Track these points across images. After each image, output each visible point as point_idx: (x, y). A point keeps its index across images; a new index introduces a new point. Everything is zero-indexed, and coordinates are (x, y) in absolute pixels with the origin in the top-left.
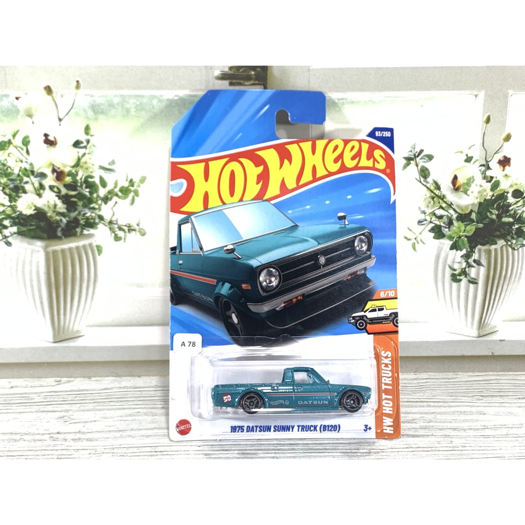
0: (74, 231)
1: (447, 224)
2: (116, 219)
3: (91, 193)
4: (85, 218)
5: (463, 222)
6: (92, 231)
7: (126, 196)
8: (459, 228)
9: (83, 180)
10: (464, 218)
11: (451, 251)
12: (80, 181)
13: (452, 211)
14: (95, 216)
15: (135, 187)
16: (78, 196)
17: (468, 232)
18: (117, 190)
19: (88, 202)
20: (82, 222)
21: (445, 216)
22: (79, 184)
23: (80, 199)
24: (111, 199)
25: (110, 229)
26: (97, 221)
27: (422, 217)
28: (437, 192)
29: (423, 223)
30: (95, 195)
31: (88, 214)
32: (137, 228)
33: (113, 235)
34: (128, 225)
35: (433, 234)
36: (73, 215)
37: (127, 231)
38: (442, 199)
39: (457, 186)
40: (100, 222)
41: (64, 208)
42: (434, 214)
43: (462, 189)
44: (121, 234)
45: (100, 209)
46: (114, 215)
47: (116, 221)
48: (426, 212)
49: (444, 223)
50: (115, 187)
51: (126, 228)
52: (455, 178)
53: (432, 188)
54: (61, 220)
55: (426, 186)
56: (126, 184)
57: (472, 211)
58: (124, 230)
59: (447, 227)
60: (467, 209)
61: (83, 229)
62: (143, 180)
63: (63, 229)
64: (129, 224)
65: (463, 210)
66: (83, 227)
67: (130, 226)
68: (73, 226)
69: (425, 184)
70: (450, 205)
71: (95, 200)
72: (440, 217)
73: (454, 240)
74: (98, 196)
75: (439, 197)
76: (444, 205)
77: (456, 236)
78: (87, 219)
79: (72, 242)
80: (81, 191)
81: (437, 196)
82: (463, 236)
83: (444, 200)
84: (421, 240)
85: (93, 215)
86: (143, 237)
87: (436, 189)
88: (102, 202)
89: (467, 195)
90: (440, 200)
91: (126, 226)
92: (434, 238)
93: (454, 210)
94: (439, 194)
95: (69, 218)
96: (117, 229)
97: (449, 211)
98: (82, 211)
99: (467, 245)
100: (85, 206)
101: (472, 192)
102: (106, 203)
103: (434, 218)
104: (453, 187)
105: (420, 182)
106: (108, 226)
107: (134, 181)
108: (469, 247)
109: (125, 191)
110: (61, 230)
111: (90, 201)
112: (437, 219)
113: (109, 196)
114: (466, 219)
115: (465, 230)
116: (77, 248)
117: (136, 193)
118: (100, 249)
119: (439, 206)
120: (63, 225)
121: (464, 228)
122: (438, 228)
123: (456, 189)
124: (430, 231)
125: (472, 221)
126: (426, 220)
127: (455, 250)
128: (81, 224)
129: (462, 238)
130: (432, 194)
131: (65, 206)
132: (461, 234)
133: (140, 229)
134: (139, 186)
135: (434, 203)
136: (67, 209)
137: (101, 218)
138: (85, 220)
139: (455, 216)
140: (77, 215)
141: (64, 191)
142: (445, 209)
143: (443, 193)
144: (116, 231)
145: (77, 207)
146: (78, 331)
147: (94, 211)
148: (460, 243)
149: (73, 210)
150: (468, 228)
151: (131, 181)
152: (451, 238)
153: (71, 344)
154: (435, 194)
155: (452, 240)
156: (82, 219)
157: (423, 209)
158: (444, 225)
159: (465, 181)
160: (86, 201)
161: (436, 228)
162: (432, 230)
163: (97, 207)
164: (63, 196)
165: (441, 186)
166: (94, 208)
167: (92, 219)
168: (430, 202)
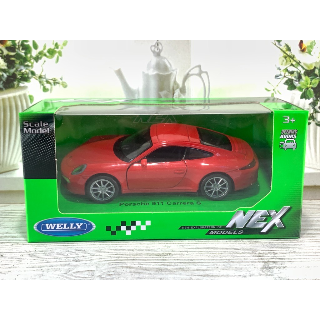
0: (12, 84)
1: (297, 78)
2: (44, 75)
3: (26, 54)
4: (21, 73)
5: (309, 76)
6: (26, 84)
7: (53, 56)
8: (307, 81)
9: (20, 43)
10: (310, 73)
11: (302, 99)
12: (18, 45)
13: (300, 68)
14: (29, 72)
15: (59, 49)
16: (16, 56)
17: (313, 84)
18: (45, 51)
19: (23, 61)
20: (18, 77)
21: (295, 71)
22: (17, 47)
23: (17, 59)
24: (41, 58)
25: (40, 82)
26: (30, 75)
27: (278, 73)
28: (288, 53)
29: (278, 77)
30: (29, 55)
31: (23, 71)
32: (60, 81)
33: (42, 87)
34: (53, 79)
35: (287, 86)
36: (12, 71)
37: (53, 84)
38: (293, 58)
39: (303, 48)
40: (32, 77)
41: (5, 66)
42: (287, 70)
43: (307, 51)
44: (48, 86)
45: (32, 66)
46: (43, 71)
47: (45, 76)
48: (281, 68)
49: (295, 77)
50: (44, 49)
51: (52, 82)
52: (301, 42)
53: (285, 49)
54: (3, 75)
55: (279, 48)
56: (53, 47)
57: (315, 68)
58: (50, 83)
59: (297, 80)
60: (312, 67)
61: (19, 82)
62: (65, 44)
63: (4, 83)
64: (55, 78)
65: (308, 67)
66: (20, 81)
67: (54, 80)
68: (11, 80)
69: (279, 46)
70: (299, 63)
71: (29, 59)
72: (292, 73)
73: (303, 91)
74: (31, 56)
75: (290, 57)
76: (294, 63)
77: (304, 88)
78: (23, 74)
79: (10, 92)
80: (19, 52)
81: (288, 56)
82: (310, 87)
83: (294, 59)
84: (278, 91)
85: (27, 71)
86: (65, 89)
87: (287, 50)
88: (34, 61)
89: (311, 55)
90: (291, 59)
91: (52, 80)
92: (288, 89)
93: (302, 67)
94: (290, 55)
95: (9, 73)
96: (45, 83)
97: (298, 68)
98: (18, 68)
99: (313, 95)
100: (21, 64)
101: (315, 53)
102: (37, 61)
103: (287, 74)
104: (300, 49)
105: (275, 44)
106: (39, 80)
107: (59, 44)
108: (316, 96)
109: (52, 52)
110: (3, 83)
111: (25, 60)
112: (289, 74)
113: (40, 56)
114: (311, 74)
115: (311, 83)
116: (15, 97)
117: (60, 54)
118: (32, 98)
119: (290, 64)
120: (4, 79)
121: (310, 82)
122: (290, 81)
123: (303, 51)
124: (285, 84)
125: (316, 76)
126: (281, 75)
127: (304, 99)
128: (18, 78)
129: (310, 89)
130: (285, 55)
131: (6, 64)
132: (308, 86)
133: (62, 82)
134: (62, 48)
135: (287, 61)
136: (7, 66)
137: (33, 73)
138: (21, 75)
139: (303, 72)
140: (15, 71)
141: (6, 52)
142: (295, 66)
143: (293, 54)
144: (44, 84)
145: (15, 65)
146: (13, 165)
147: (28, 68)
148: (308, 93)
149: (12, 67)
150: (313, 81)
151: (56, 44)
152: (300, 89)
153: (8, 176)
154: (287, 54)
155: (302, 91)
156: (19, 74)
157: (279, 67)
158: (295, 79)
159: (309, 45)
160: (22, 60)
161: (289, 81)
162: (286, 83)
163: (30, 64)
164: (4, 56)
165: (291, 48)
166: (28, 66)
167: (26, 74)
168: (283, 61)
